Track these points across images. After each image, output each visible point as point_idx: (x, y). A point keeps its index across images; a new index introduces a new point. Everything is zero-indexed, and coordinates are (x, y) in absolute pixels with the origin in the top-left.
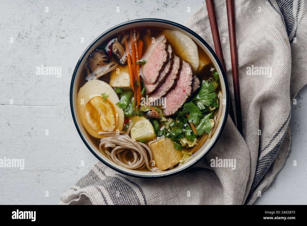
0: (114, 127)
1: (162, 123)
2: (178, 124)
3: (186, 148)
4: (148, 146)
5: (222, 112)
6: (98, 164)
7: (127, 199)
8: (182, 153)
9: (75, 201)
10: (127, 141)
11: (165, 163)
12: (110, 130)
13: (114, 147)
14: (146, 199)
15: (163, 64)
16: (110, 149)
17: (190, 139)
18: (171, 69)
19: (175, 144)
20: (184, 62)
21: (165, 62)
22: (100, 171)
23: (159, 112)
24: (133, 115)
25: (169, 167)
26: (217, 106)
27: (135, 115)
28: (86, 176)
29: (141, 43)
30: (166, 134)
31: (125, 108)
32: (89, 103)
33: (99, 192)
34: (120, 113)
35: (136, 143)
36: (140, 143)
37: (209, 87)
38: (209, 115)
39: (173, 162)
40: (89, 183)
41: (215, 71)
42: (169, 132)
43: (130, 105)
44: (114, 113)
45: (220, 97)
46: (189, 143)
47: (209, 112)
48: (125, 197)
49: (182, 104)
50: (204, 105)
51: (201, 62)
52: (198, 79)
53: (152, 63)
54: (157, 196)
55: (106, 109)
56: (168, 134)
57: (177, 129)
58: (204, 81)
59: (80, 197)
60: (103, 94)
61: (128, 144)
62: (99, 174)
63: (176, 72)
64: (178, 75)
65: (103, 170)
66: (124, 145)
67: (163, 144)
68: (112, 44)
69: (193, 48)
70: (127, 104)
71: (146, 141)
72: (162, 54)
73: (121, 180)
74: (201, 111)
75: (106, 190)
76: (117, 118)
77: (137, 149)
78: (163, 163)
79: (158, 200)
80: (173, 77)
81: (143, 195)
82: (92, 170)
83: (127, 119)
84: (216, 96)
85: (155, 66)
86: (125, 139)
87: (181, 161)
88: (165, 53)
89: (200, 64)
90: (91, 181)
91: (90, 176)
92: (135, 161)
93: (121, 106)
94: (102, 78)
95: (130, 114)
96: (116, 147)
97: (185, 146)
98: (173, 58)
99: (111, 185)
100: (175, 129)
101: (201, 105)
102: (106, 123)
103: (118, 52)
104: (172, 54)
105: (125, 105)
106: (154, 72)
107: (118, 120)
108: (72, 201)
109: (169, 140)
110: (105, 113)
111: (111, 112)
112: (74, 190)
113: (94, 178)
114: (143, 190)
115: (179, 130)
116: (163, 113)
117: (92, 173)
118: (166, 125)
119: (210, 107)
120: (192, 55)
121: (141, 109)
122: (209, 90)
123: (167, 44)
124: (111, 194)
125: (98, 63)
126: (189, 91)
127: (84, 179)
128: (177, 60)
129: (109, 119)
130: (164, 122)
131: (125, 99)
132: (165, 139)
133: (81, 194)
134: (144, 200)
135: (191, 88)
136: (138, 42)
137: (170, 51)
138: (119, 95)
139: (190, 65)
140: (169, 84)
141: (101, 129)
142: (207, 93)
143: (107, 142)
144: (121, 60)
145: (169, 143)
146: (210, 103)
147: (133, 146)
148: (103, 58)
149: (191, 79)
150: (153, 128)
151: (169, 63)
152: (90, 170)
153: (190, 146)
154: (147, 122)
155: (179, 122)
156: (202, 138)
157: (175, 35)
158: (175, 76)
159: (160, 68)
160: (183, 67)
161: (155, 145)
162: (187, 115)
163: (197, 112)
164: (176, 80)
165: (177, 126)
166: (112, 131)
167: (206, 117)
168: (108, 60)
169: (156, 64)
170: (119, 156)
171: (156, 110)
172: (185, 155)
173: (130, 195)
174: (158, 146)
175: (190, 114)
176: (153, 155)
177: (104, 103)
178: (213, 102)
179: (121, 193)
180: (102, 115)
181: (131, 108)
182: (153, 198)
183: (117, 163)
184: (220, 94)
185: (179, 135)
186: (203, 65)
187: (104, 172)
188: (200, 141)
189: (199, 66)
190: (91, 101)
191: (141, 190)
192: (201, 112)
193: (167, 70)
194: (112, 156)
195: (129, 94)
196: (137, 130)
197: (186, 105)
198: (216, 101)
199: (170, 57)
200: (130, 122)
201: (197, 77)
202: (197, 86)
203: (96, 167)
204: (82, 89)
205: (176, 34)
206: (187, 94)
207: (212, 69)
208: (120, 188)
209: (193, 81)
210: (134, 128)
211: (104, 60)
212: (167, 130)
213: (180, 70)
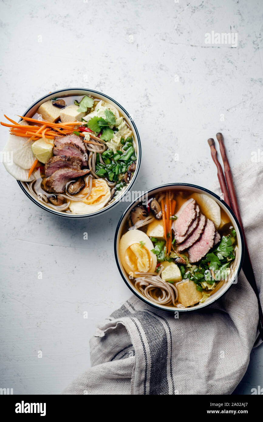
0: (148, 269)
1: (187, 268)
2: (201, 271)
3: (206, 290)
4: (175, 287)
5: (237, 263)
6: (130, 300)
7: (155, 329)
8: (203, 294)
9: (112, 329)
10: (158, 281)
11: (188, 301)
12: (145, 272)
13: (147, 285)
14: (171, 330)
15: (192, 221)
16: (144, 287)
17: (210, 283)
18: (198, 225)
19: (197, 286)
20: (208, 220)
21: (193, 219)
22: (131, 306)
23: (186, 259)
24: (165, 260)
25: (191, 305)
26: (234, 258)
27: (166, 260)
28: (119, 310)
29: (174, 203)
30: (190, 277)
31: (158, 254)
32: (129, 248)
33: (133, 322)
34: (154, 258)
35: (165, 283)
36: (169, 283)
37: (228, 241)
38: (227, 264)
39: (195, 300)
40: (121, 315)
41: (233, 229)
42: (193, 276)
43: (162, 252)
44: (149, 258)
45: (236, 250)
46: (208, 286)
47: (226, 262)
48: (154, 327)
49: (205, 254)
50: (223, 256)
51: (222, 221)
52: (219, 234)
53: (183, 219)
54: (180, 329)
55: (142, 254)
56: (192, 278)
57: (199, 274)
58: (224, 237)
59: (117, 325)
60: (141, 242)
61: (159, 284)
62: (130, 309)
63: (202, 228)
64: (203, 230)
65: (133, 306)
66: (156, 284)
67: (187, 286)
68: (151, 202)
69: (217, 209)
70: (160, 251)
71: (174, 282)
72: (191, 212)
73: (150, 314)
74: (220, 260)
75: (139, 321)
76: (151, 262)
77: (166, 288)
78: (187, 301)
79: (180, 332)
80: (199, 231)
81: (168, 327)
82: (124, 305)
83: (159, 263)
84: (233, 249)
85: (185, 221)
86: (157, 280)
87: (201, 301)
88: (194, 211)
89: (221, 222)
90: (123, 314)
91: (122, 310)
92: (164, 298)
93: (155, 252)
94: (140, 229)
95: (162, 259)
96: (149, 285)
97: (205, 289)
98: (199, 216)
99: (143, 318)
100: (198, 274)
101: (220, 256)
102: (142, 265)
103: (155, 208)
104: (199, 213)
105: (159, 252)
106: (184, 227)
107: (152, 263)
108: (109, 328)
109: (192, 283)
110: (142, 257)
111: (147, 256)
112: (109, 320)
113: (125, 312)
114: (168, 323)
115: (201, 275)
116: (189, 260)
117: (123, 308)
118: (190, 270)
119: (228, 258)
120: (216, 215)
121: (171, 255)
122: (228, 244)
123: (196, 204)
124: (143, 325)
125: (138, 217)
126: (211, 244)
127: (117, 312)
128: (203, 218)
129: (144, 262)
130: (189, 268)
131: (159, 247)
132: (190, 281)
133: (117, 323)
134: (170, 331)
135: (213, 241)
136: (172, 201)
137: (198, 210)
138: (154, 244)
139: (213, 223)
140: (196, 237)
141: (137, 270)
142: (226, 246)
143: (142, 281)
144: (157, 215)
145: (192, 285)
146: (228, 255)
147: (162, 285)
148: (143, 212)
149: (214, 234)
150: (180, 272)
151: (197, 220)
152: (122, 305)
153: (209, 289)
154: (175, 266)
155: (201, 268)
156: (220, 283)
157: (202, 198)
158: (201, 231)
159: (189, 223)
160: (208, 224)
161: (181, 286)
162: (208, 263)
163: (217, 261)
164: (201, 234)
165: (199, 272)
166: (147, 272)
167: (224, 266)
168: (147, 214)
169: (186, 220)
170: (150, 293)
171: (183, 257)
172: (204, 296)
173: (158, 326)
174: (183, 287)
175: (211, 263)
176: (178, 294)
177: (141, 249)
178: (230, 254)
179: (151, 324)
180: (139, 259)
181: (163, 254)
182: (176, 330)
183: (149, 298)
184: (236, 248)
185: (201, 279)
186: (224, 223)
187: (134, 307)
188: (218, 285)
189: (221, 224)
190: (131, 247)
191: (167, 322)
192: (220, 262)
193: (194, 225)
194: (145, 293)
195: (162, 243)
196: (167, 272)
197: (208, 255)
198: (232, 254)
199: (198, 215)
200: (161, 266)
201: (219, 233)
202: (218, 240)
203: (127, 302)
204: (124, 236)
205: (204, 197)
206: (209, 246)
207: (231, 228)
208: (150, 320)
209: (215, 236)
210: (164, 271)
211: (144, 214)
212: (191, 274)
213: (205, 226)
